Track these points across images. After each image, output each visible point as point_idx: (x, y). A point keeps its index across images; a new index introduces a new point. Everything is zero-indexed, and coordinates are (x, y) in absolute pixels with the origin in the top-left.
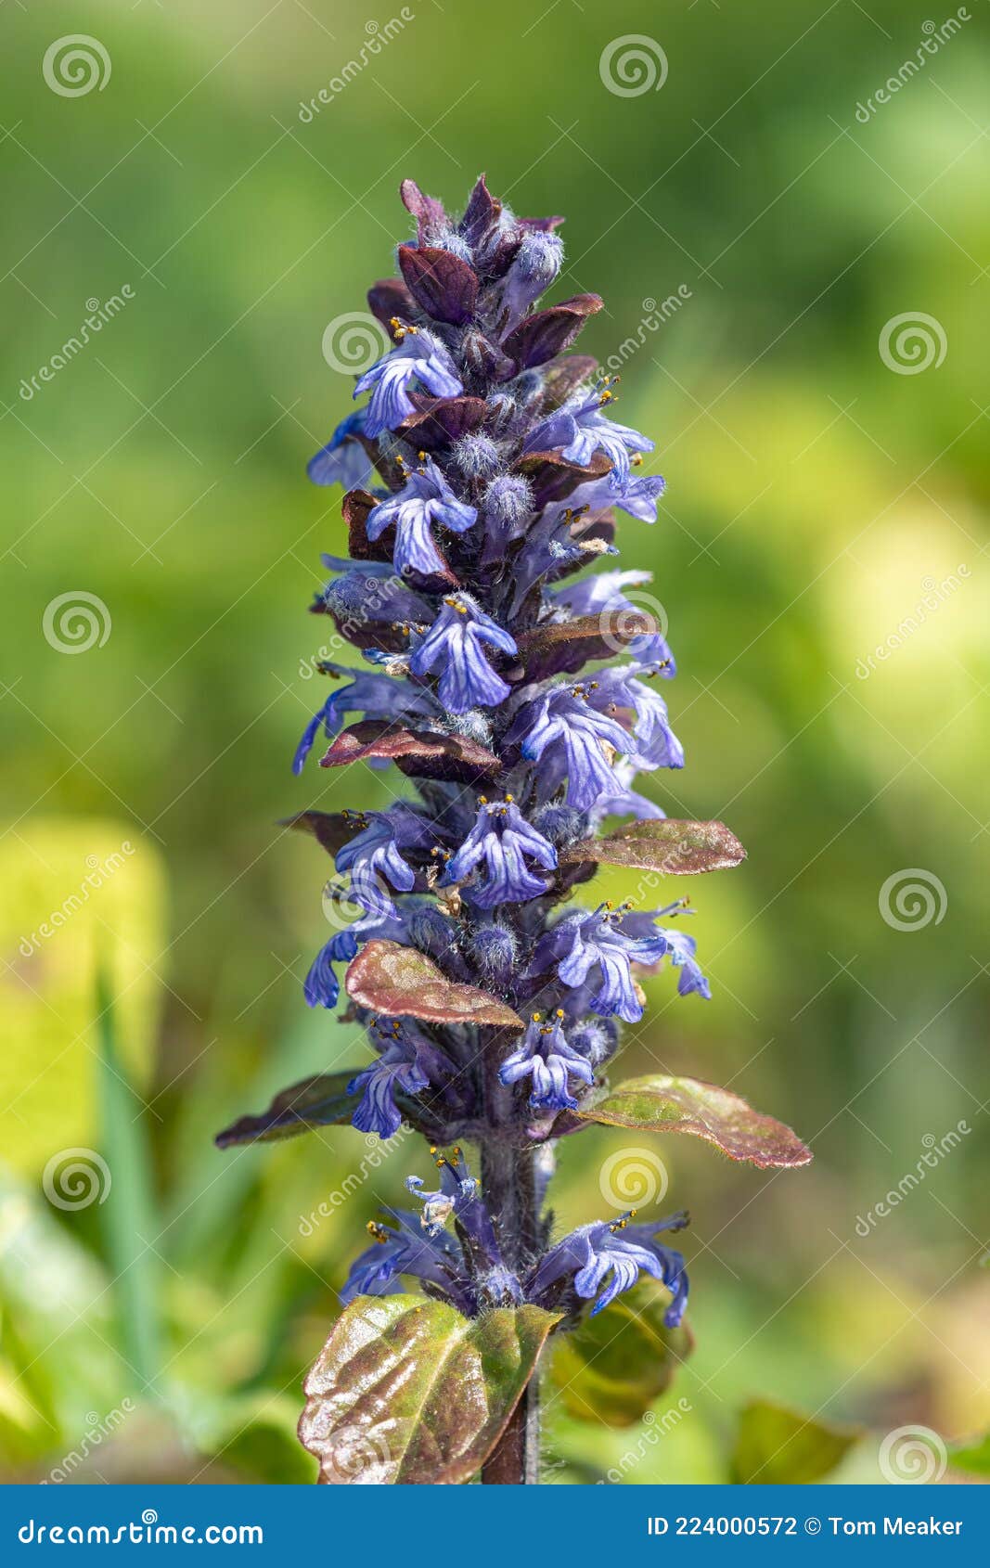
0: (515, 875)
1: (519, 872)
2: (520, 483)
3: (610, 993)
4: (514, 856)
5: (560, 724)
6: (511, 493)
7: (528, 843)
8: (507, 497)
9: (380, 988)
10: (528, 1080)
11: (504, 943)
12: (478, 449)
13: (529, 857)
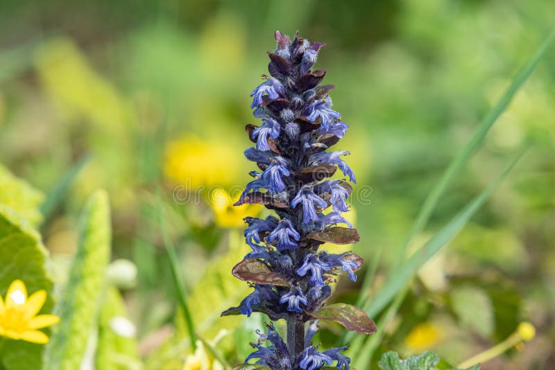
0: (286, 242)
1: (287, 241)
2: (296, 125)
3: (314, 278)
4: (286, 236)
5: (303, 197)
6: (293, 129)
7: (290, 232)
8: (291, 129)
9: (244, 272)
10: (287, 303)
11: (288, 261)
12: (287, 113)
13: (291, 237)
